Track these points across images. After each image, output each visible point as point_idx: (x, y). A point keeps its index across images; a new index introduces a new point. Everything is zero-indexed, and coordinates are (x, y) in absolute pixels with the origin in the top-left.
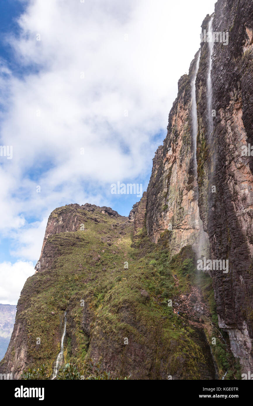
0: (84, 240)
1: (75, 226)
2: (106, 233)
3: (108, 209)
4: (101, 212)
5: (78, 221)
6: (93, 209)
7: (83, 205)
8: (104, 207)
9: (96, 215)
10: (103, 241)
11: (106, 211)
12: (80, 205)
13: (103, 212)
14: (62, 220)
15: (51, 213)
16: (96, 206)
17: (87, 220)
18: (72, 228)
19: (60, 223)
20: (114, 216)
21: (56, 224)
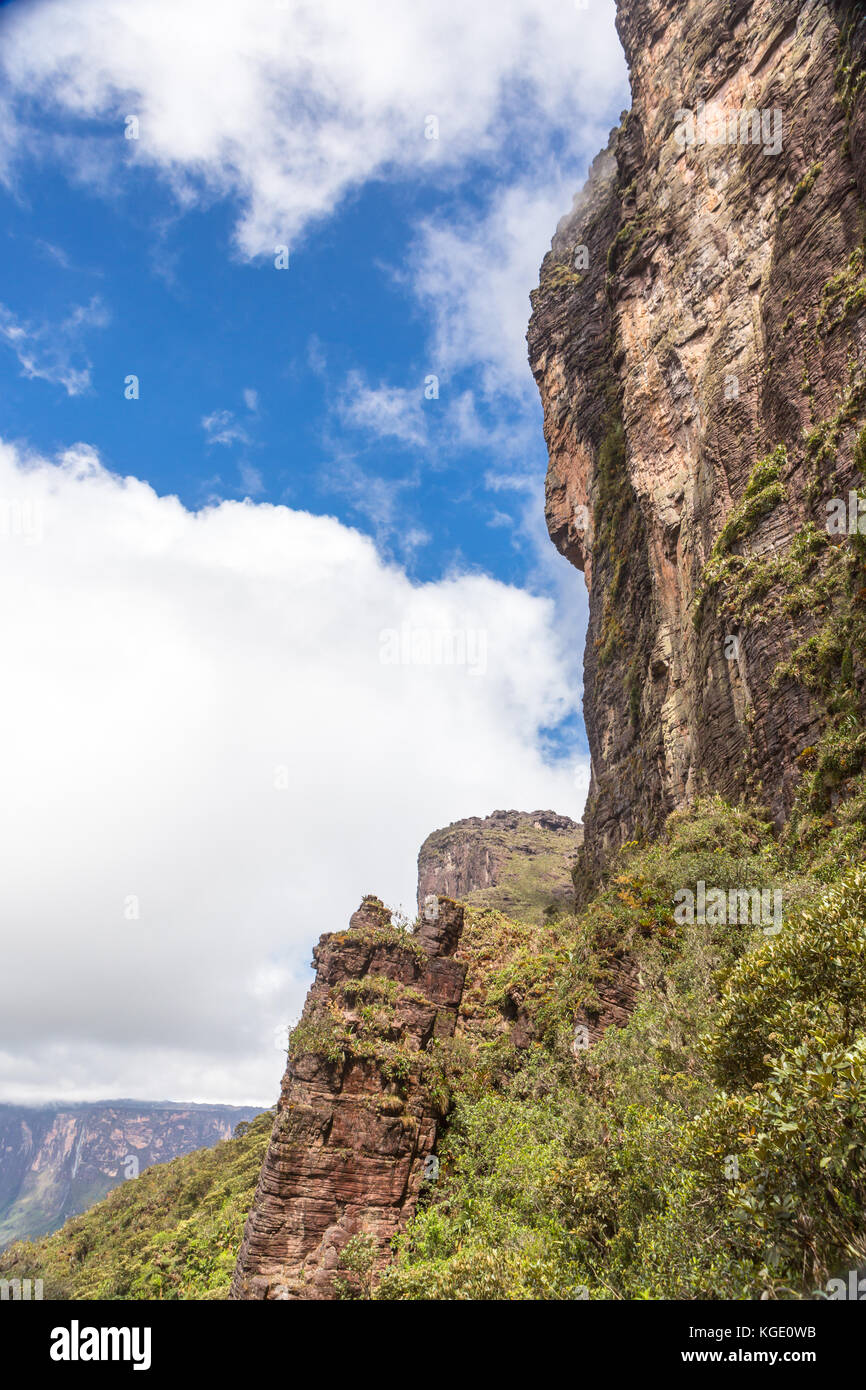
0: (519, 901)
1: (489, 871)
2: (559, 878)
3: (548, 815)
4: (532, 826)
5: (495, 862)
6: (515, 822)
7: (487, 818)
8: (537, 813)
9: (526, 837)
10: (557, 898)
11: (543, 822)
12: (483, 819)
13: (538, 826)
14: (453, 860)
15: (422, 847)
16: (517, 813)
17: (511, 855)
18: (484, 877)
19: (450, 867)
20: (565, 828)
21: (440, 872)
